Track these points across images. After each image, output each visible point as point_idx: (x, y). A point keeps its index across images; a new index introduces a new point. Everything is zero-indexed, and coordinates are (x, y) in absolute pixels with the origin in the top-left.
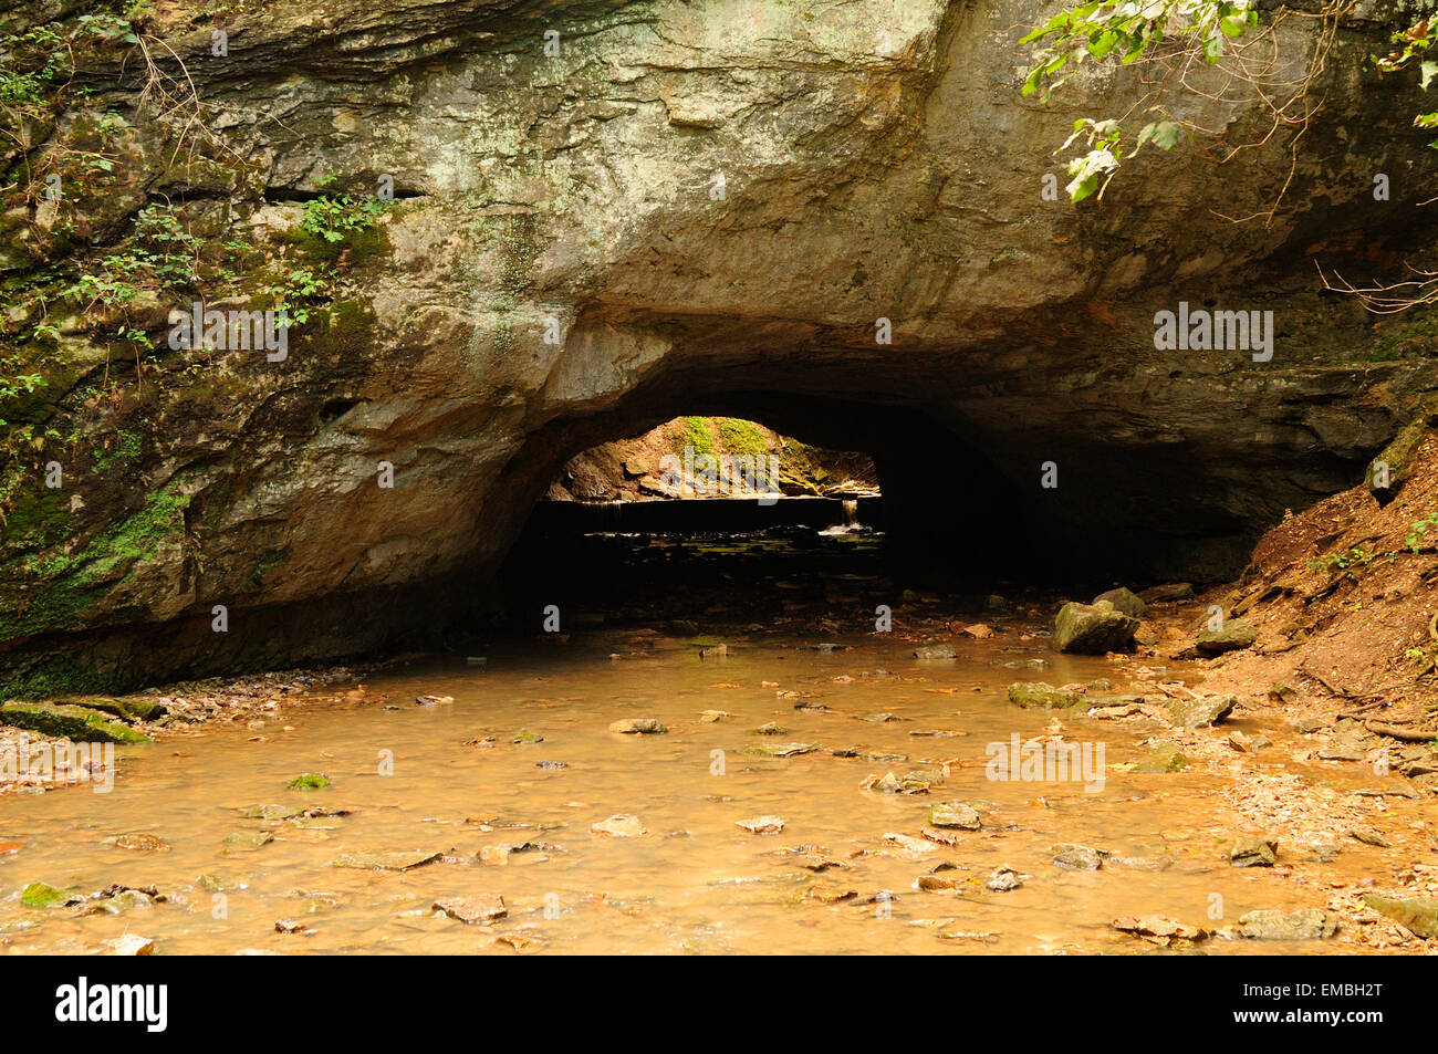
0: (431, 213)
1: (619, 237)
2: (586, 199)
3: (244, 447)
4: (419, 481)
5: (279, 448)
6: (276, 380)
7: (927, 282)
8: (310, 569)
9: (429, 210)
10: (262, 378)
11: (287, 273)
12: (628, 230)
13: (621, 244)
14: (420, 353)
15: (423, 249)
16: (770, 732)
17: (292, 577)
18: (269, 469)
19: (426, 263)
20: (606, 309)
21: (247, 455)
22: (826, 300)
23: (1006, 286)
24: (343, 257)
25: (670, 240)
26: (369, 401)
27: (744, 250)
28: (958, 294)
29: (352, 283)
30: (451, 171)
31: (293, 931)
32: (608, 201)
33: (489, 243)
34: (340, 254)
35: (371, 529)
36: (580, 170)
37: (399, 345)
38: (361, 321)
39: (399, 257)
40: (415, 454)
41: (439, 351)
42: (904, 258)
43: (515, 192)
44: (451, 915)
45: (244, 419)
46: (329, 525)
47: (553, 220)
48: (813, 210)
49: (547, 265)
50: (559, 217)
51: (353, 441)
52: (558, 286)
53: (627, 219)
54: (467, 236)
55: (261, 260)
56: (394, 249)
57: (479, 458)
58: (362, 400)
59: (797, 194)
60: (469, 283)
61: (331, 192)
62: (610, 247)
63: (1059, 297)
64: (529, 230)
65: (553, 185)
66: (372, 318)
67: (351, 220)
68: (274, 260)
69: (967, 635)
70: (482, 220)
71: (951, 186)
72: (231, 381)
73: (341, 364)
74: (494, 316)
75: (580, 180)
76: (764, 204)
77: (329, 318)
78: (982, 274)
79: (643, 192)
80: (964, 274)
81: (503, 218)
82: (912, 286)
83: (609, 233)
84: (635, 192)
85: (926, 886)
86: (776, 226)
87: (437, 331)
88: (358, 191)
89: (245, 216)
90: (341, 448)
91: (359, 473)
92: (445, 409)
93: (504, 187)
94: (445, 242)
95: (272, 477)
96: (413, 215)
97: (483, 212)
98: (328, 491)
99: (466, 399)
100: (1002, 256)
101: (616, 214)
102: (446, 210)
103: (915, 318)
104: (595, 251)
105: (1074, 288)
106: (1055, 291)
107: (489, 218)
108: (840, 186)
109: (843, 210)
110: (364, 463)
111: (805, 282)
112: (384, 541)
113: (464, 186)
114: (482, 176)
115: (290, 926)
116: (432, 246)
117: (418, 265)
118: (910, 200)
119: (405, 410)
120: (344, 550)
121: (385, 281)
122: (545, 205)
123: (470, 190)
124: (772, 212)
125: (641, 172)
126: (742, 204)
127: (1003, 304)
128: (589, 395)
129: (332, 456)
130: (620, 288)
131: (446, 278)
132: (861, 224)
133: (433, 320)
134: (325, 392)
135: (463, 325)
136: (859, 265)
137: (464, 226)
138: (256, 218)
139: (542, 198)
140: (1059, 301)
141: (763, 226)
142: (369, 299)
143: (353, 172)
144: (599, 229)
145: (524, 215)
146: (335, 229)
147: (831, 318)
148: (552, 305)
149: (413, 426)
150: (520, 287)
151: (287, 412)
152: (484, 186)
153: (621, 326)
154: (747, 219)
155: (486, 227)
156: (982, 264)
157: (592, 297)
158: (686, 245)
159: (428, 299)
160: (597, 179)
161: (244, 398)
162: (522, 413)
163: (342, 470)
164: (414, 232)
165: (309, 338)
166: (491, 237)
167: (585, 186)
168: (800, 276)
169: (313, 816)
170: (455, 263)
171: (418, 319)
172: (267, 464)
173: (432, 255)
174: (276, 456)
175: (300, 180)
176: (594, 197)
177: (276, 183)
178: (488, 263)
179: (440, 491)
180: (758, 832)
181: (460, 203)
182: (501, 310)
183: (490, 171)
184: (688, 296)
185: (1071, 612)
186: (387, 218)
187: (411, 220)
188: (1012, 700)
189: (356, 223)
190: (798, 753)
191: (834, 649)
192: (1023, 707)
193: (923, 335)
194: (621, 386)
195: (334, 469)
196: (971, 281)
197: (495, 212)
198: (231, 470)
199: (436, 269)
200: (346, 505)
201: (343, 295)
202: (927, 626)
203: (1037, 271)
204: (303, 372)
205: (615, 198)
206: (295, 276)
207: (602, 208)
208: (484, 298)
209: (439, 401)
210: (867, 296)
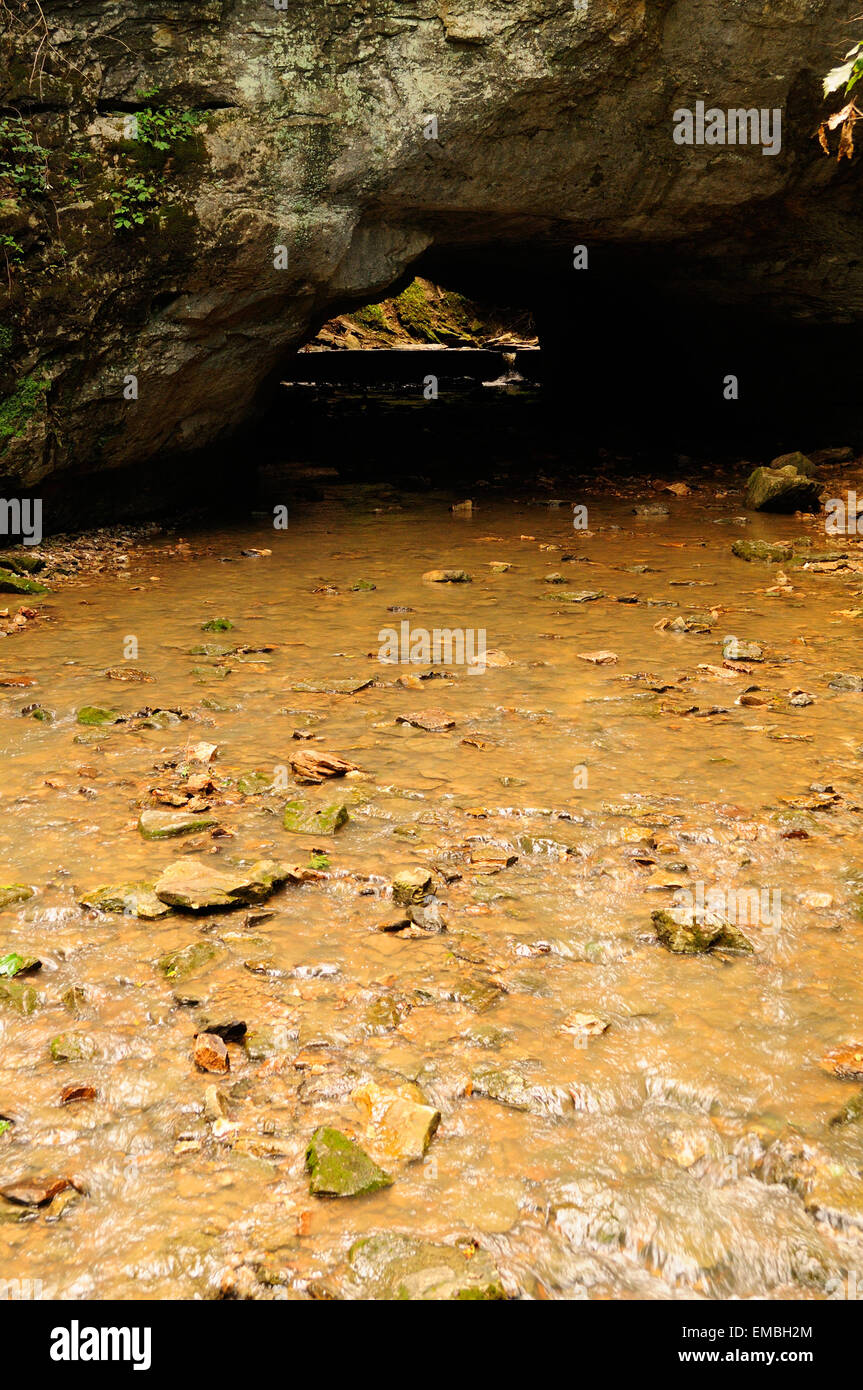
0: (240, 123)
1: (400, 145)
2: (372, 110)
3: (92, 337)
4: (227, 362)
5: (118, 337)
6: (117, 278)
7: (653, 182)
8: (138, 439)
9: (238, 120)
10: (106, 276)
11: (122, 180)
12: (408, 138)
13: (402, 151)
14: (234, 251)
15: (235, 156)
16: (556, 581)
17: (123, 448)
18: (110, 356)
19: (238, 170)
20: (383, 208)
21: (94, 344)
22: (567, 198)
23: (719, 185)
24: (168, 165)
25: (443, 147)
26: (189, 294)
27: (502, 154)
28: (678, 193)
29: (176, 189)
30: (256, 84)
31: (308, 738)
32: (391, 112)
33: (291, 151)
34: (166, 162)
35: (186, 405)
36: (368, 83)
37: (218, 244)
38: (185, 222)
39: (215, 164)
40: (224, 339)
41: (250, 249)
42: (636, 161)
43: (312, 104)
44: (415, 725)
45: (94, 313)
46: (155, 402)
47: (345, 130)
48: (564, 119)
49: (339, 170)
50: (350, 127)
51: (177, 329)
52: (347, 190)
53: (407, 128)
54: (273, 145)
55: (99, 168)
56: (210, 157)
57: (275, 342)
58: (184, 293)
59: (551, 105)
60: (274, 188)
61: (154, 104)
62: (392, 154)
63: (761, 195)
64: (325, 139)
65: (345, 97)
66: (195, 220)
67: (174, 131)
68: (109, 169)
69: (669, 492)
70: (285, 130)
71: (680, 95)
72: (82, 279)
73: (170, 262)
74: (294, 218)
75: (368, 92)
76: (523, 113)
77: (159, 220)
78: (700, 175)
79: (421, 104)
80: (685, 175)
81: (303, 128)
82: (639, 186)
83: (392, 141)
84: (415, 104)
85: (746, 703)
86: (530, 134)
87: (248, 232)
88: (175, 102)
89: (82, 128)
90: (166, 335)
91: (181, 357)
92: (252, 299)
93: (302, 99)
94: (254, 151)
95: (113, 362)
96: (226, 126)
97: (286, 123)
98: (157, 373)
99: (269, 291)
100: (718, 159)
101: (398, 124)
102: (253, 120)
103: (639, 214)
104: (380, 158)
105: (775, 187)
106: (759, 190)
107: (291, 129)
108: (587, 97)
109: (589, 118)
110: (185, 347)
111: (551, 183)
112: (192, 415)
113: (268, 98)
114: (283, 89)
115: (306, 734)
116: (242, 154)
117: (231, 172)
118: (645, 109)
119: (220, 301)
120: (164, 423)
121: (204, 187)
122: (338, 116)
123: (273, 101)
124: (529, 121)
125: (420, 85)
126: (506, 114)
127: (716, 202)
128: (365, 285)
129: (160, 343)
130: (398, 190)
131: (254, 183)
132: (603, 131)
133: (246, 221)
134: (155, 287)
135: (269, 226)
136: (597, 167)
137: (269, 136)
138: (92, 129)
139: (336, 109)
140: (762, 199)
141: (520, 133)
142: (192, 203)
143: (172, 85)
144: (383, 137)
145: (321, 125)
146: (161, 139)
147: (569, 214)
148: (342, 205)
149: (225, 315)
150: (317, 191)
151: (126, 305)
152: (285, 99)
153: (392, 223)
154: (508, 127)
155: (288, 136)
156: (700, 166)
157: (374, 198)
158: (455, 151)
159: (240, 202)
160: (382, 91)
161: (92, 295)
162: (311, 302)
163: (168, 355)
164: (227, 141)
165: (143, 239)
166: (293, 146)
167: (372, 98)
168: (549, 178)
169: (246, 652)
170: (262, 169)
171: (233, 221)
172: (108, 351)
173: (243, 162)
174: (116, 344)
175: (125, 92)
176: (378, 107)
177: (107, 96)
178: (289, 170)
179: (241, 370)
180: (599, 663)
181: (265, 113)
182: (300, 212)
183: (290, 85)
184: (453, 196)
185: (764, 475)
186: (203, 128)
187: (224, 130)
188: (736, 554)
189: (178, 133)
190: (590, 599)
191: (561, 505)
192: (748, 560)
193: (645, 229)
194: (391, 276)
195: (161, 354)
196: (690, 181)
197: (295, 123)
198: (82, 357)
199: (246, 176)
200: (169, 385)
201: (170, 199)
202: (629, 483)
203: (747, 173)
204: (138, 270)
205: (397, 108)
206: (130, 183)
207: (385, 118)
208: (287, 201)
209: (246, 293)
210: (602, 195)
